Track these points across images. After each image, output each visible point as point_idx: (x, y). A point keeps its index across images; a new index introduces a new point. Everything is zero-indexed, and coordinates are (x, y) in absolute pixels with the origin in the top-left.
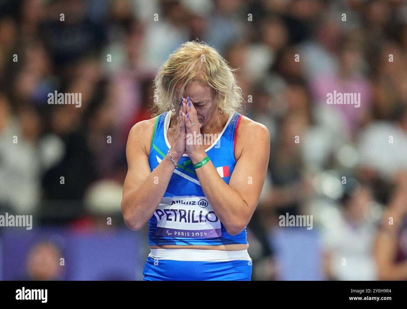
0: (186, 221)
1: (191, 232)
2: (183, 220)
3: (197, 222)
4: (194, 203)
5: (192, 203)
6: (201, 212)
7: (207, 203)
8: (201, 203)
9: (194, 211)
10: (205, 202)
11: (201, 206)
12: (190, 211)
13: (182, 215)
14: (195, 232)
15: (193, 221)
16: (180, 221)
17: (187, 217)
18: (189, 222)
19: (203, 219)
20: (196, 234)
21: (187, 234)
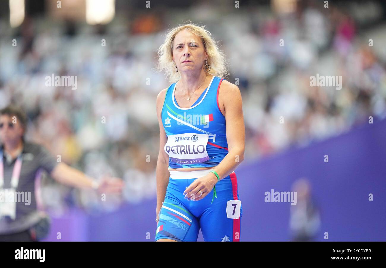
0: (185, 154)
1: (189, 160)
2: (183, 153)
3: (192, 153)
4: (188, 138)
5: (187, 138)
6: (194, 146)
7: (197, 138)
8: (193, 137)
9: (189, 146)
10: (196, 137)
11: (194, 141)
12: (187, 146)
13: (182, 150)
14: (192, 160)
15: (190, 153)
16: (181, 154)
17: (185, 151)
18: (187, 154)
19: (196, 151)
20: (193, 161)
21: (187, 162)
